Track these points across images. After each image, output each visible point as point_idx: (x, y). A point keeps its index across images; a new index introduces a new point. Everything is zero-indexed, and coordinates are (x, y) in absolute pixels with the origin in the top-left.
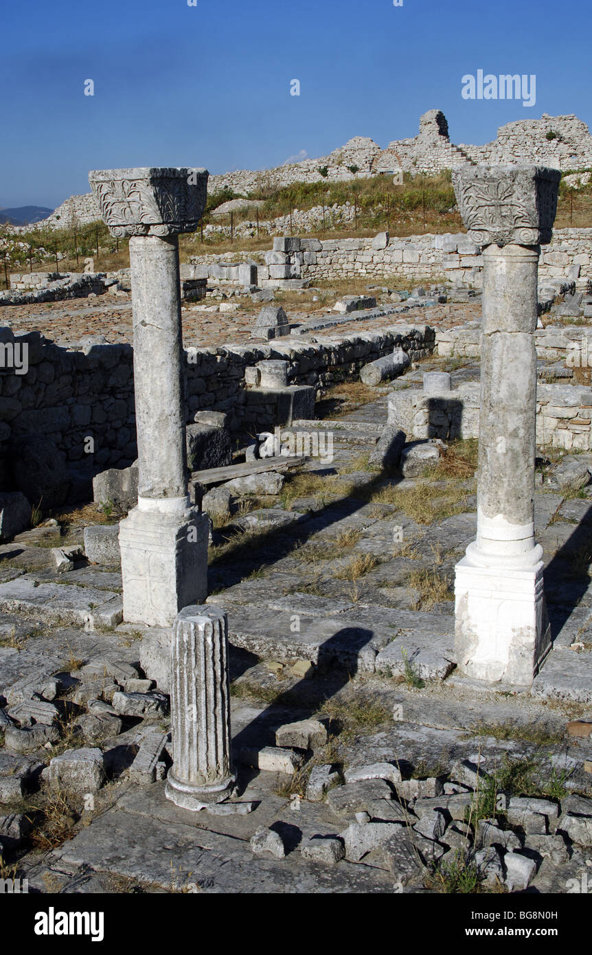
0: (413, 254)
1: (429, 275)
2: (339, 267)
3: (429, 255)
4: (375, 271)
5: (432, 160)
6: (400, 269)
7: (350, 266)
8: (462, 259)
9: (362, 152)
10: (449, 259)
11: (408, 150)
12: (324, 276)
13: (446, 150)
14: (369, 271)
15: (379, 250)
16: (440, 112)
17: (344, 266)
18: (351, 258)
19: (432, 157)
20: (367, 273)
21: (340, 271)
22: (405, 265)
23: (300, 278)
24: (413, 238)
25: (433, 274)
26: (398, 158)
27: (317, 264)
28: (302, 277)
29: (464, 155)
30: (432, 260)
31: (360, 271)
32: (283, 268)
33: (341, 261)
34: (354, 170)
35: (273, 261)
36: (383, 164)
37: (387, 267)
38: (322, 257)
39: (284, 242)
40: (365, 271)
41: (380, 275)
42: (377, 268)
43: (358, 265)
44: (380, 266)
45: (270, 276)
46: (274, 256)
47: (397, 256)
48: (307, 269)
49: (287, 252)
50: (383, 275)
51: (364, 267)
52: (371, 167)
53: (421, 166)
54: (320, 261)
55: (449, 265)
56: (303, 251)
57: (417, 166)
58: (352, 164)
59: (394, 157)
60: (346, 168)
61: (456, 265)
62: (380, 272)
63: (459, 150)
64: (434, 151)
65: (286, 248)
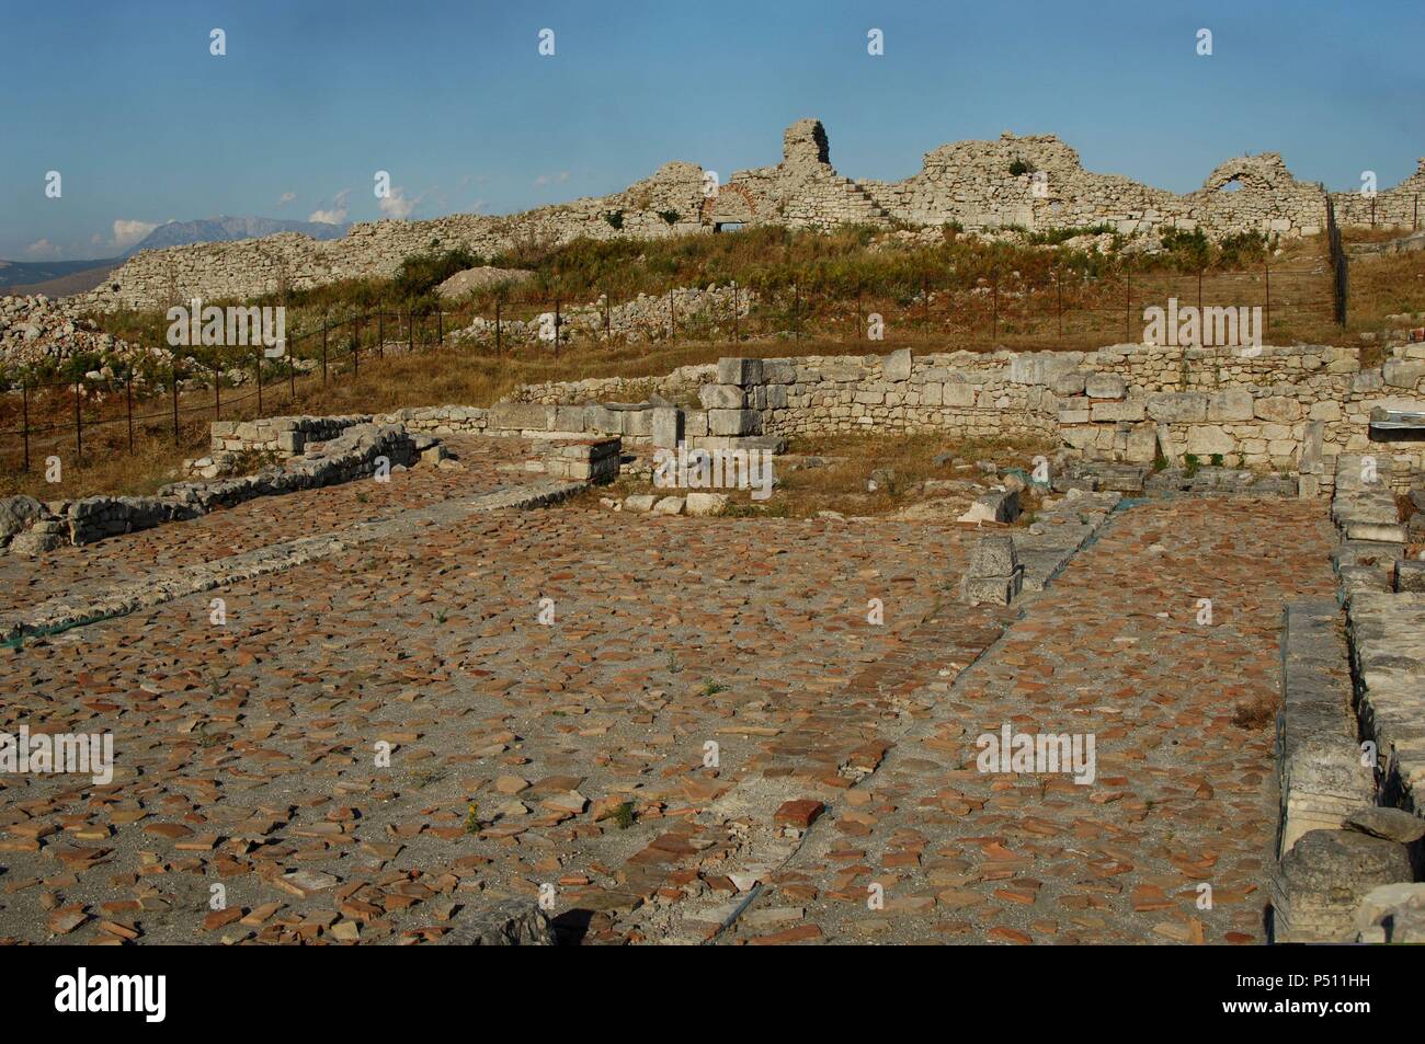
0: (962, 391)
1: (997, 430)
2: (823, 412)
3: (997, 394)
4: (889, 421)
5: (814, 204)
6: (936, 418)
7: (844, 411)
8: (1093, 406)
9: (684, 188)
10: (1068, 405)
11: (768, 187)
12: (799, 429)
13: (837, 189)
14: (877, 420)
15: (898, 381)
16: (818, 123)
17: (832, 411)
18: (845, 397)
19: (811, 199)
20: (875, 424)
21: (827, 420)
22: (946, 411)
23: (761, 434)
24: (936, 357)
25: (1005, 428)
26: (750, 199)
27: (787, 407)
28: (764, 432)
29: (867, 197)
30: (1004, 402)
31: (861, 420)
32: (737, 415)
33: (828, 401)
34: (671, 218)
35: (717, 401)
36: (721, 210)
37: (911, 413)
38: (796, 395)
39: (740, 368)
40: (871, 421)
41: (898, 427)
42: (893, 415)
43: (858, 409)
44: (898, 412)
45: (709, 430)
46: (720, 392)
47: (932, 395)
48: (772, 417)
49: (742, 387)
50: (905, 427)
51: (868, 412)
52: (700, 213)
53: (792, 214)
54: (793, 401)
55: (1068, 417)
56: (765, 383)
57: (785, 215)
58: (667, 208)
59: (741, 198)
60: (656, 215)
61: (1083, 417)
62: (898, 423)
63: (859, 189)
64: (815, 190)
65: (743, 379)
